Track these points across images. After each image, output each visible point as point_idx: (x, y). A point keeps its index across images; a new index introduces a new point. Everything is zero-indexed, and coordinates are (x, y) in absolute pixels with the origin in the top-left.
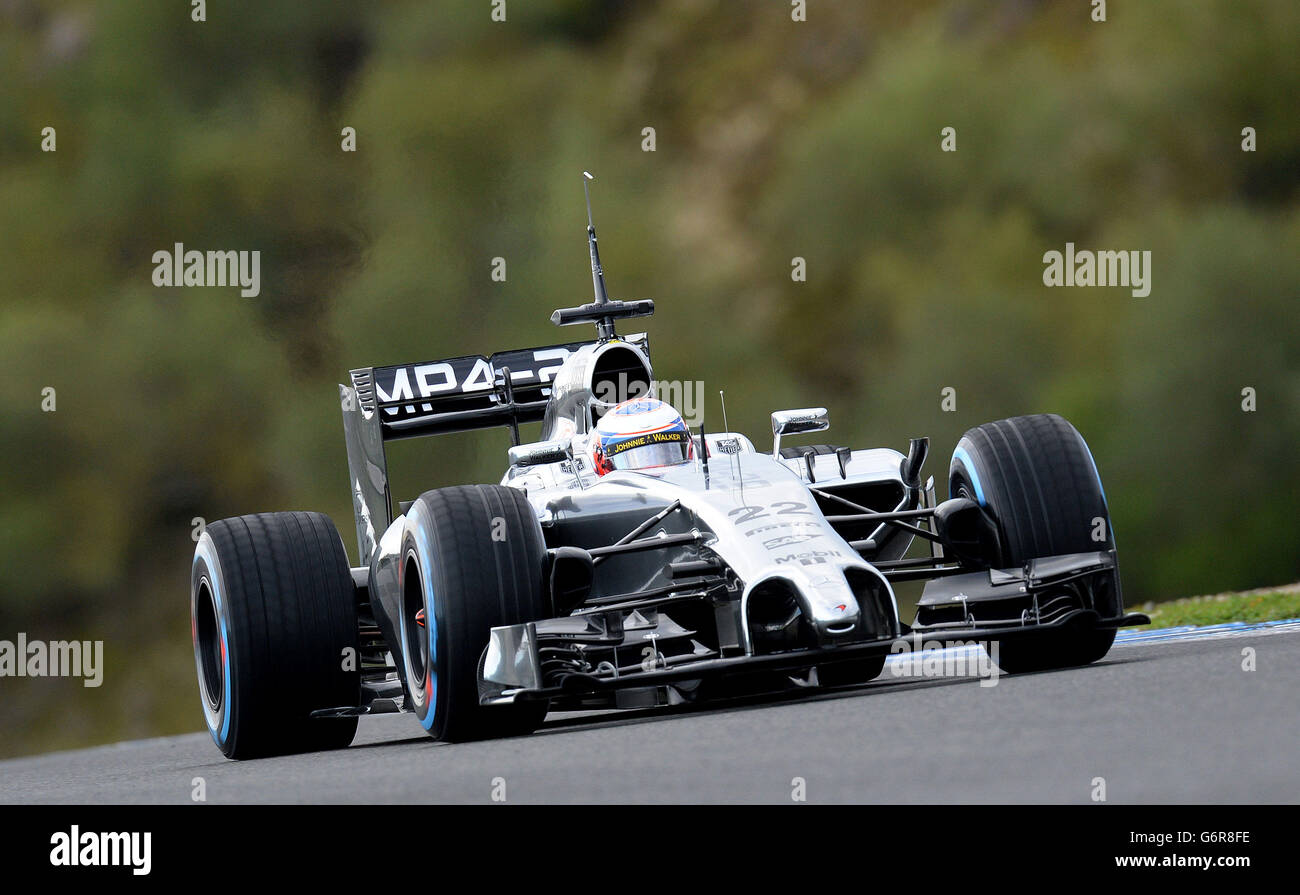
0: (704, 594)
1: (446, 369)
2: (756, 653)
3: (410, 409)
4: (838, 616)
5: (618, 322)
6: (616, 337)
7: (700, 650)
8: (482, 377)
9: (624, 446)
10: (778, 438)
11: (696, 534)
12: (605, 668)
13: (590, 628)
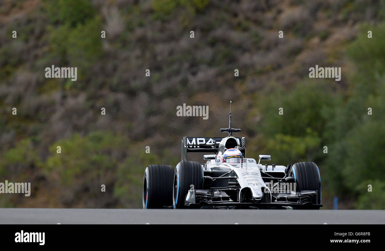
0: (235, 189)
1: (204, 139)
2: (241, 202)
3: (195, 147)
4: (258, 196)
5: (233, 132)
6: (232, 136)
7: (230, 200)
8: (211, 142)
9: (228, 158)
10: (260, 160)
11: (235, 177)
12: (210, 201)
13: (208, 192)
